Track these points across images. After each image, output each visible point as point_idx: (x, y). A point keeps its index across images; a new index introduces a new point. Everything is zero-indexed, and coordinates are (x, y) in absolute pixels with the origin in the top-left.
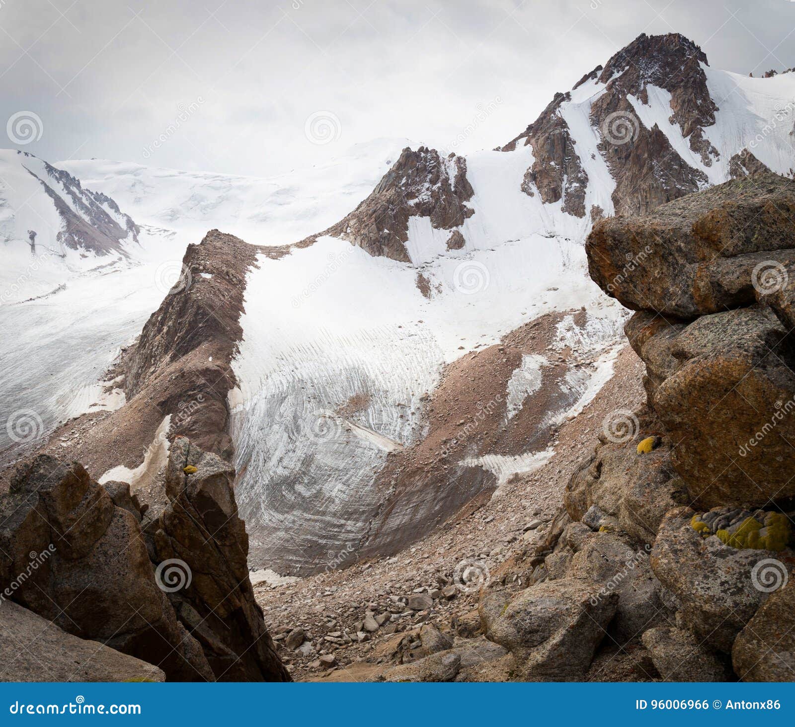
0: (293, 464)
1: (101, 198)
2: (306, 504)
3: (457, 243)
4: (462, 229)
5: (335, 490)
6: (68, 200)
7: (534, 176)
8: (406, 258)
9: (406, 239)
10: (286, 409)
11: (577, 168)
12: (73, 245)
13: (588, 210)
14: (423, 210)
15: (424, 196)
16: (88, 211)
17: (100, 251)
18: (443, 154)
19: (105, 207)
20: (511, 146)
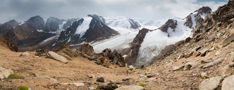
0: (144, 56)
1: (136, 22)
2: (144, 61)
3: (174, 31)
4: (175, 29)
5: (147, 60)
6: (132, 23)
7: (186, 23)
8: (167, 32)
9: (167, 30)
10: (145, 50)
11: (192, 22)
12: (132, 28)
13: (192, 27)
14: (170, 27)
15: (171, 25)
16: (134, 24)
17: (135, 29)
18: (174, 20)
19: (137, 23)
20: (184, 19)
